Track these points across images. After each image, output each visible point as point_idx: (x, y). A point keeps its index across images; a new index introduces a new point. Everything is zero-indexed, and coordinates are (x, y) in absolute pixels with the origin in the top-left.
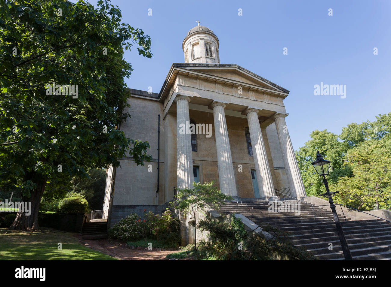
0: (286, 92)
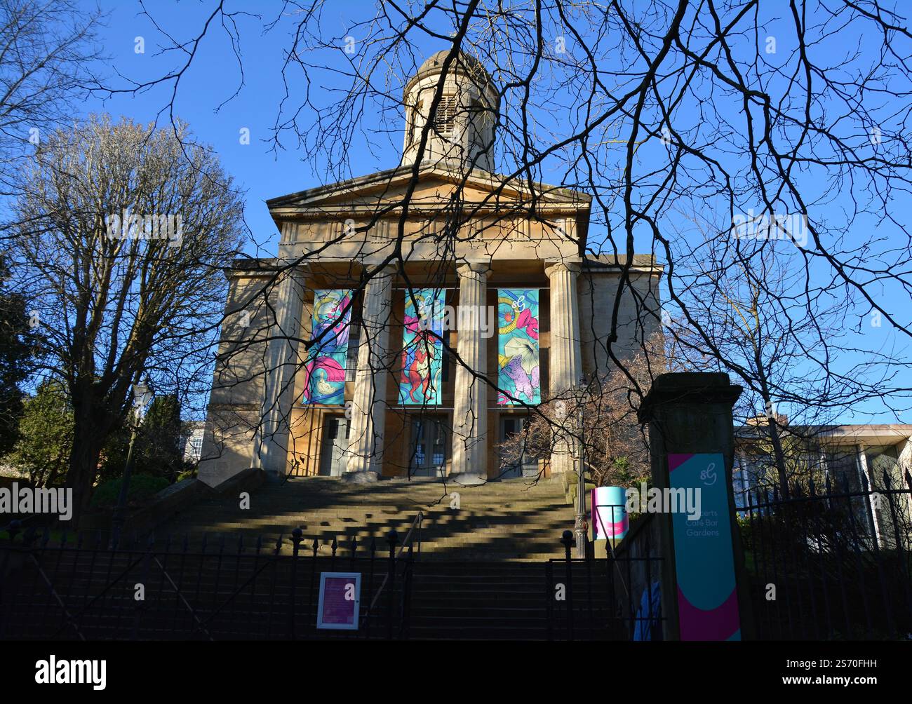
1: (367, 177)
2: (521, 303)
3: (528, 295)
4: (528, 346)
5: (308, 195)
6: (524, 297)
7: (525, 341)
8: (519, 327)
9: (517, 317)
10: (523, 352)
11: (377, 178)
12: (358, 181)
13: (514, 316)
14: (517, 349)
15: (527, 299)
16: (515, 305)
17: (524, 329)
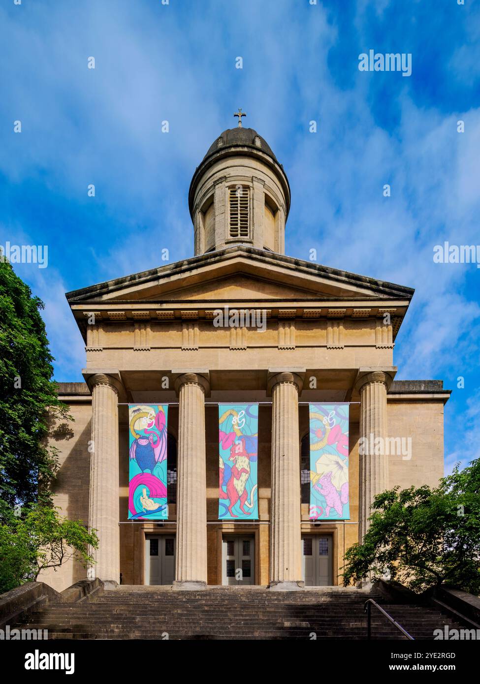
0: (399, 298)
1: (172, 266)
2: (331, 419)
3: (339, 410)
4: (337, 463)
5: (111, 288)
6: (334, 412)
7: (334, 458)
8: (330, 443)
9: (328, 434)
10: (334, 468)
11: (183, 268)
12: (164, 270)
13: (324, 433)
14: (328, 465)
15: (337, 414)
16: (326, 420)
17: (335, 446)
